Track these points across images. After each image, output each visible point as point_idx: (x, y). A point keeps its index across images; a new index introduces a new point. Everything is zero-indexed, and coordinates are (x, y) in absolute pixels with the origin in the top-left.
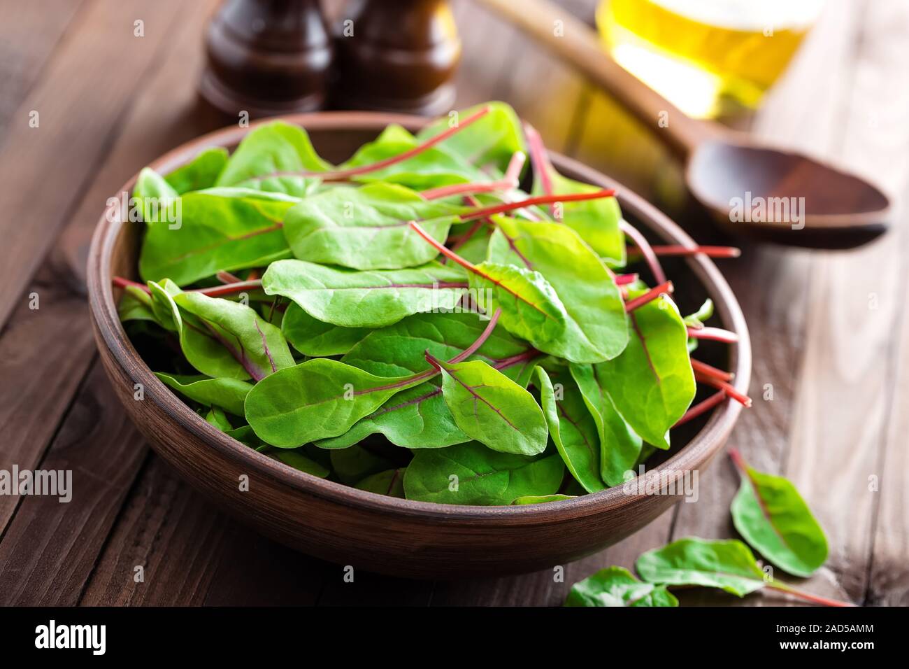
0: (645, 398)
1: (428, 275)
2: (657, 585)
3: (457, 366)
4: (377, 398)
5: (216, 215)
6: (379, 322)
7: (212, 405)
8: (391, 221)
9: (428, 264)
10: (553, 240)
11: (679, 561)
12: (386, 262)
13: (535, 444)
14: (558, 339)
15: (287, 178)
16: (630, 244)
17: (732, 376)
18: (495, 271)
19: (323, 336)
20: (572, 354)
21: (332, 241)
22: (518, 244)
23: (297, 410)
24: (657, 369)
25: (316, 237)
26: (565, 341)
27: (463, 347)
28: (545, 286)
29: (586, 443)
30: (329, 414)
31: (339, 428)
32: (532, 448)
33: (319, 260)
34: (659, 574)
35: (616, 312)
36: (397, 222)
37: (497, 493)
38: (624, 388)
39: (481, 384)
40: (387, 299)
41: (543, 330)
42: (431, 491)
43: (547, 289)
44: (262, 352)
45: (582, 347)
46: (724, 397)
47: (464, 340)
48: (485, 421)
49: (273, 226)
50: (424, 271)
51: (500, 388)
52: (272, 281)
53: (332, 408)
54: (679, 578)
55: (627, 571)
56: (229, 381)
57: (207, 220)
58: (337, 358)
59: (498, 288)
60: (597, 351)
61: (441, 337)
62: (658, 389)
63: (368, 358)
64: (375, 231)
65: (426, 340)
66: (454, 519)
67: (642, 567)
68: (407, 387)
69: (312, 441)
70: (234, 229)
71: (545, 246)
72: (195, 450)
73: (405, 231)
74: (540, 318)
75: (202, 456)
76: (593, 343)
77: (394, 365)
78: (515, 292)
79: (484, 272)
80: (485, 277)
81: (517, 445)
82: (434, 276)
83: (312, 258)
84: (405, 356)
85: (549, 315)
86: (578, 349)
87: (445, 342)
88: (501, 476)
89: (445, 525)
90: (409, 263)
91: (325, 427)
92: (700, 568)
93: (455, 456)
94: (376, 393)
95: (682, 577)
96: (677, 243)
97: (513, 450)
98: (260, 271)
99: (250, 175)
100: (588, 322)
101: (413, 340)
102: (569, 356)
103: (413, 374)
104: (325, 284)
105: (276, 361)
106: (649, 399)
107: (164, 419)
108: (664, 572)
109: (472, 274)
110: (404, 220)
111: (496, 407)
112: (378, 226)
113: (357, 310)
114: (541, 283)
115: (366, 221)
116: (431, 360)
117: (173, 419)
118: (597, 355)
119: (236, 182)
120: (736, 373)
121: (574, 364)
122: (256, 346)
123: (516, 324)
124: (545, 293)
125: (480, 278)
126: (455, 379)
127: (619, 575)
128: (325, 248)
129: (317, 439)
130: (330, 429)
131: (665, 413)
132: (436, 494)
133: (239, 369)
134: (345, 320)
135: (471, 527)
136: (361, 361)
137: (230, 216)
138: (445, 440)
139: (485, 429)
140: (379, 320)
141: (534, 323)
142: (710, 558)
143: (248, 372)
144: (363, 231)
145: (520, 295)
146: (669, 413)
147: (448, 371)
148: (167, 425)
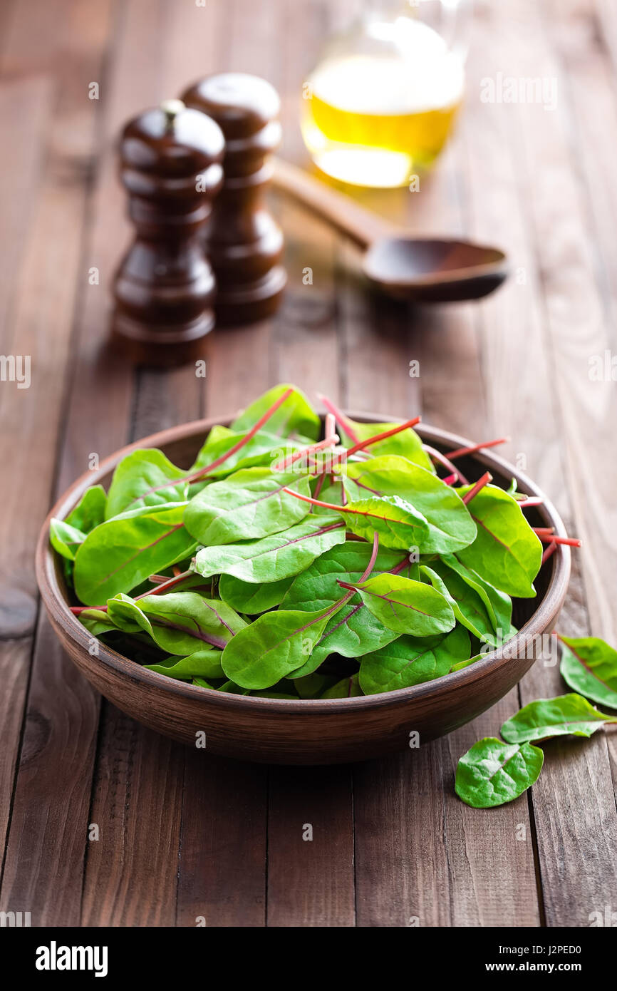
0: (503, 564)
1: (311, 526)
2: (521, 744)
3: (366, 584)
4: (315, 629)
5: (123, 535)
6: (296, 570)
7: (192, 676)
8: (262, 494)
9: (306, 518)
10: (387, 469)
11: (533, 722)
12: (276, 526)
13: (447, 622)
14: (427, 541)
15: (160, 490)
16: (432, 457)
17: (553, 529)
18: (363, 506)
19: (255, 596)
20: (442, 549)
21: (230, 524)
22: (361, 481)
23: (262, 657)
24: (503, 540)
25: (216, 525)
26: (433, 541)
27: (362, 570)
28: (405, 504)
29: (476, 612)
30: (287, 652)
31: (299, 659)
32: (446, 627)
33: (226, 541)
34: (520, 736)
35: (458, 508)
36: (267, 493)
37: (430, 669)
38: (484, 563)
39: (390, 591)
40: (295, 552)
41: (414, 539)
42: (382, 685)
43: (407, 506)
44: (219, 623)
45: (446, 541)
46: (556, 546)
47: (360, 564)
48: (405, 617)
49: (171, 529)
50: (306, 523)
51: (405, 589)
52: (204, 567)
53: (287, 647)
54: (536, 735)
55: (496, 739)
56: (202, 654)
57: (118, 542)
58: (276, 608)
59: (368, 517)
60: (458, 540)
61: (343, 567)
62: (510, 555)
63: (298, 600)
64: (254, 505)
65: (333, 573)
66: (418, 697)
67: (505, 734)
68: (334, 613)
69: (284, 676)
70: (142, 542)
71: (383, 475)
72: (202, 712)
73: (276, 498)
74: (410, 530)
75: (208, 715)
76: (453, 536)
77: (318, 600)
78: (383, 517)
79: (353, 509)
80: (354, 512)
81: (435, 628)
82: (315, 525)
83: (221, 541)
84: (323, 591)
85: (415, 525)
86: (445, 543)
87: (347, 571)
88: (427, 657)
89: (411, 703)
90: (293, 522)
91: (288, 662)
92: (551, 723)
93: (389, 654)
94: (313, 625)
95: (539, 734)
96: (462, 447)
97: (434, 632)
98: (184, 565)
99: (132, 497)
100: (442, 522)
101: (325, 577)
102: (441, 551)
103: (334, 603)
104: (242, 557)
105: (232, 627)
106: (506, 565)
107: (168, 698)
108: (523, 732)
109: (344, 513)
110: (272, 491)
111: (409, 605)
112: (255, 501)
113: (276, 567)
114: (401, 503)
115: (245, 500)
116: (343, 585)
117: (178, 694)
118: (460, 543)
119: (123, 508)
120: (554, 526)
121: (445, 555)
122: (213, 620)
123: (392, 540)
124: (406, 509)
125: (352, 514)
126: (369, 593)
127: (490, 742)
128: (226, 530)
129: (288, 673)
130: (293, 662)
131: (524, 571)
132: (387, 685)
133: (201, 644)
134: (271, 577)
135: (430, 698)
136: (294, 605)
137: (135, 533)
138: (380, 642)
139: (407, 624)
140: (296, 568)
141: (405, 536)
142: (555, 712)
143: (209, 643)
144: (245, 508)
145: (386, 517)
146: (527, 569)
147: (361, 589)
148: (172, 702)
